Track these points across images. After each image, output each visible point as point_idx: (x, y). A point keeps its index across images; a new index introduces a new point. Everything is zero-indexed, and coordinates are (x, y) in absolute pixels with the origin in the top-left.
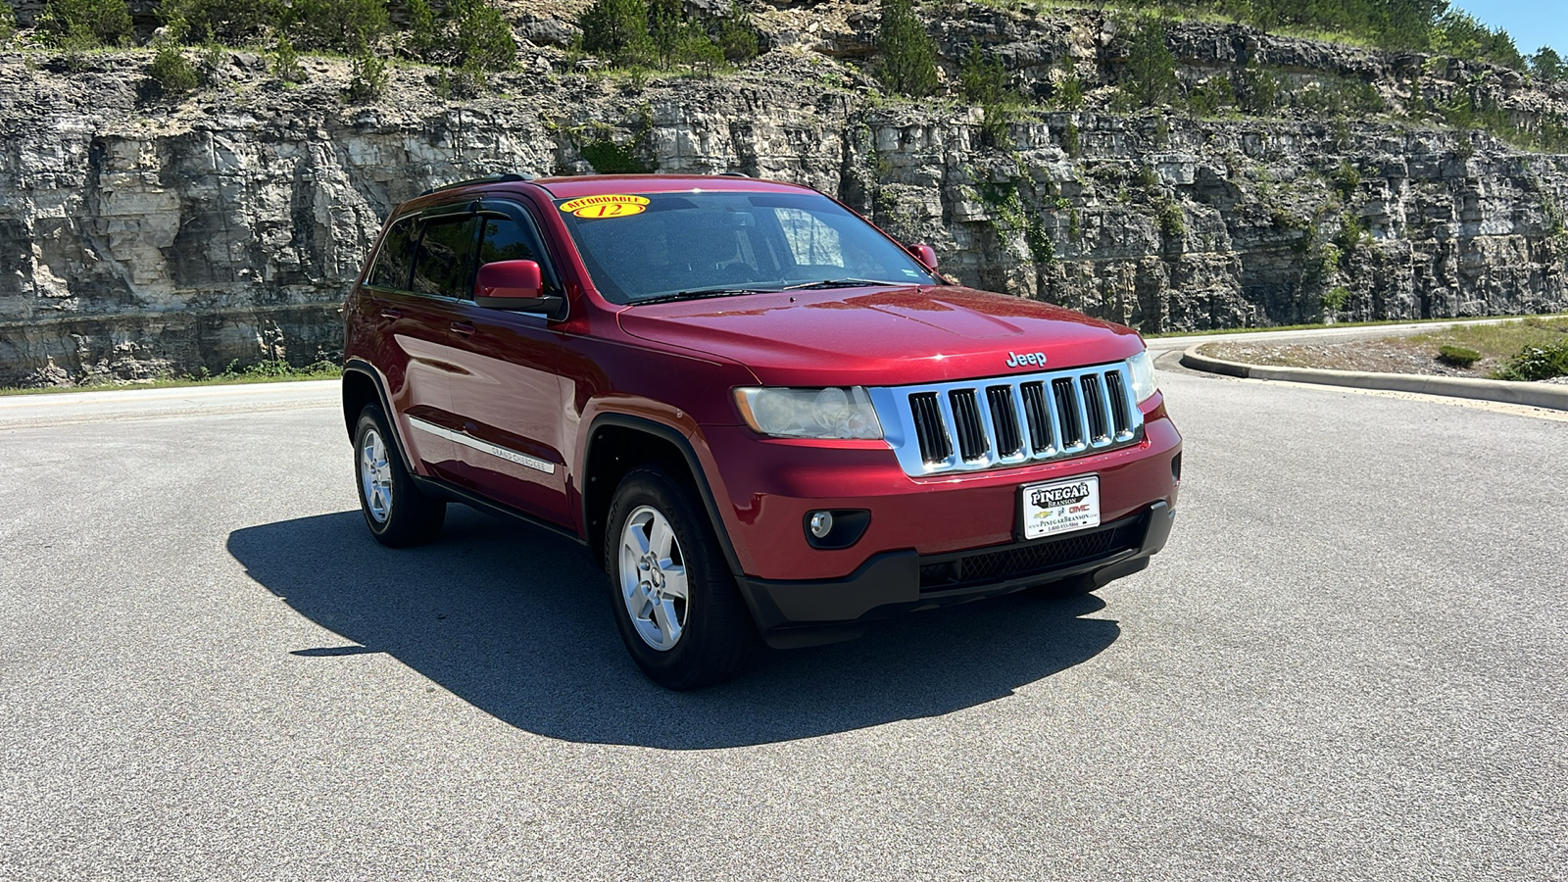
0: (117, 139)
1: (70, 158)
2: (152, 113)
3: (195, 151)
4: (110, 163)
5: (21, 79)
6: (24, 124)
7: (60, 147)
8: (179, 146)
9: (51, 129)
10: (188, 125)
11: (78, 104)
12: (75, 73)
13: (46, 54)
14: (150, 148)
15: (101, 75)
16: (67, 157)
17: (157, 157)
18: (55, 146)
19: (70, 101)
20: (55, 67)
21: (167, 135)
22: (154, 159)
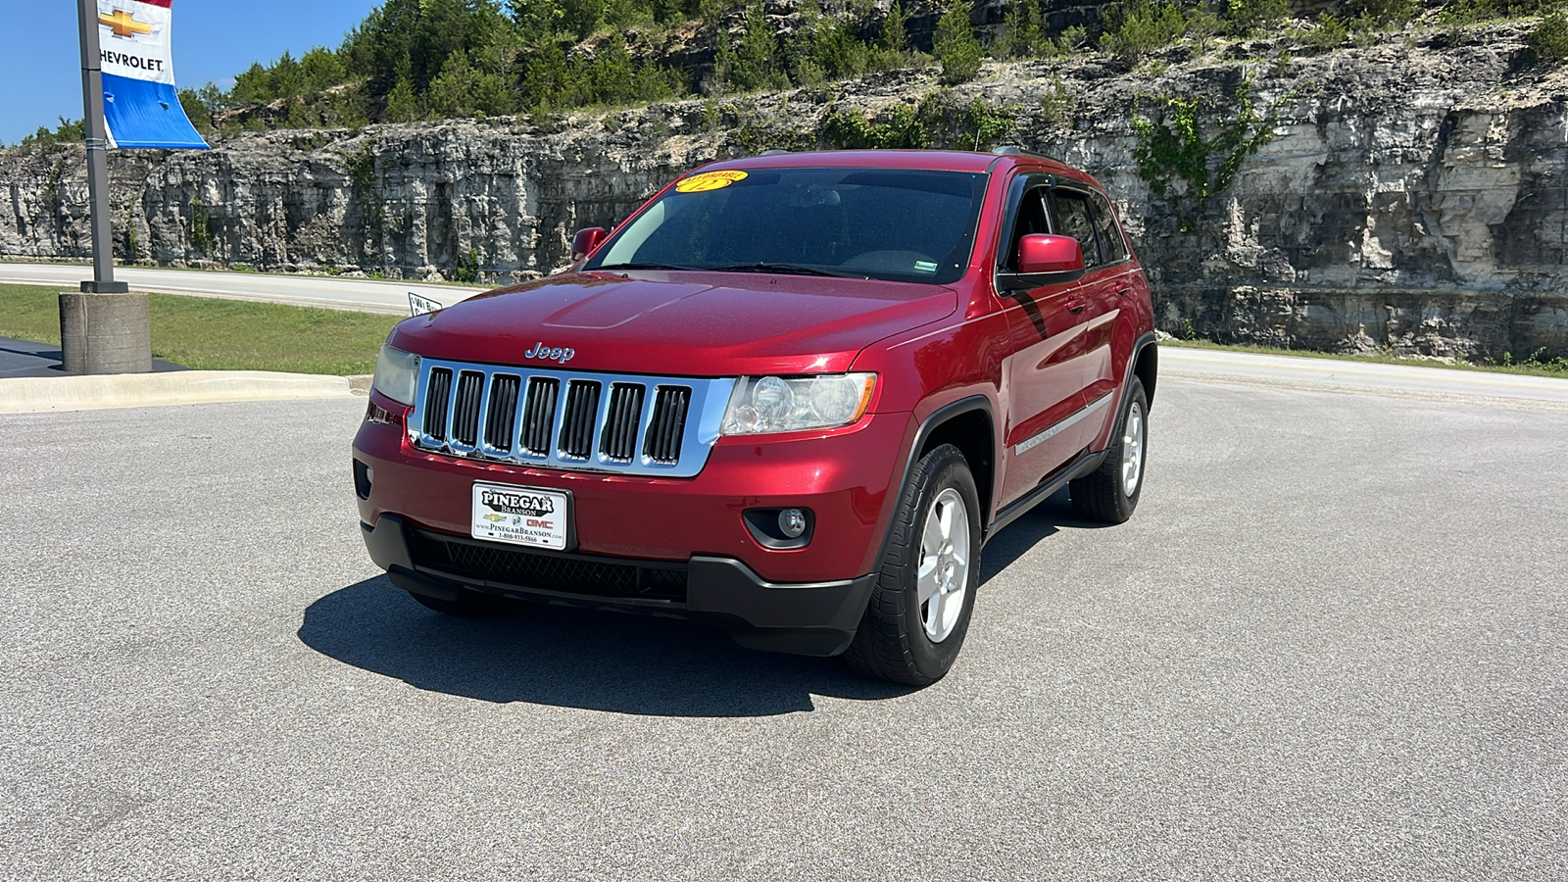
0: (1469, 112)
1: (1420, 134)
2: (1516, 84)
3: (1548, 123)
4: (1458, 137)
5: (1398, 58)
6: (1384, 102)
7: (1413, 123)
8: (1533, 117)
9: (1409, 106)
10: (1549, 95)
11: (1442, 79)
12: (1452, 48)
14: (1502, 121)
15: (1476, 48)
16: (1417, 133)
17: (1507, 130)
18: (1409, 122)
19: (1436, 77)
20: (1436, 44)
21: (1523, 107)
22: (1504, 132)
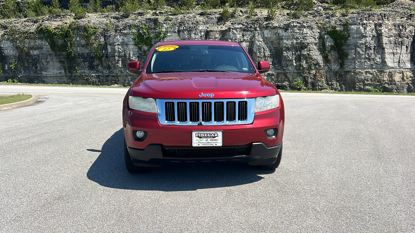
0: (211, 31)
1: (201, 36)
2: (220, 25)
3: (228, 34)
4: (209, 37)
5: (194, 17)
6: (193, 28)
7: (199, 33)
8: (224, 32)
9: (198, 29)
10: (227, 27)
11: (204, 23)
12: (205, 15)
13: (200, 11)
14: (218, 33)
15: (210, 16)
16: (200, 35)
17: (219, 35)
18: (198, 33)
19: (203, 22)
20: (202, 14)
21: (222, 30)
22: (219, 36)
